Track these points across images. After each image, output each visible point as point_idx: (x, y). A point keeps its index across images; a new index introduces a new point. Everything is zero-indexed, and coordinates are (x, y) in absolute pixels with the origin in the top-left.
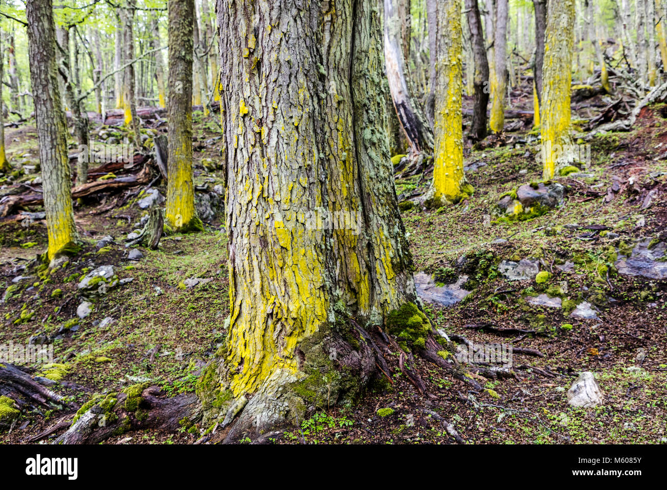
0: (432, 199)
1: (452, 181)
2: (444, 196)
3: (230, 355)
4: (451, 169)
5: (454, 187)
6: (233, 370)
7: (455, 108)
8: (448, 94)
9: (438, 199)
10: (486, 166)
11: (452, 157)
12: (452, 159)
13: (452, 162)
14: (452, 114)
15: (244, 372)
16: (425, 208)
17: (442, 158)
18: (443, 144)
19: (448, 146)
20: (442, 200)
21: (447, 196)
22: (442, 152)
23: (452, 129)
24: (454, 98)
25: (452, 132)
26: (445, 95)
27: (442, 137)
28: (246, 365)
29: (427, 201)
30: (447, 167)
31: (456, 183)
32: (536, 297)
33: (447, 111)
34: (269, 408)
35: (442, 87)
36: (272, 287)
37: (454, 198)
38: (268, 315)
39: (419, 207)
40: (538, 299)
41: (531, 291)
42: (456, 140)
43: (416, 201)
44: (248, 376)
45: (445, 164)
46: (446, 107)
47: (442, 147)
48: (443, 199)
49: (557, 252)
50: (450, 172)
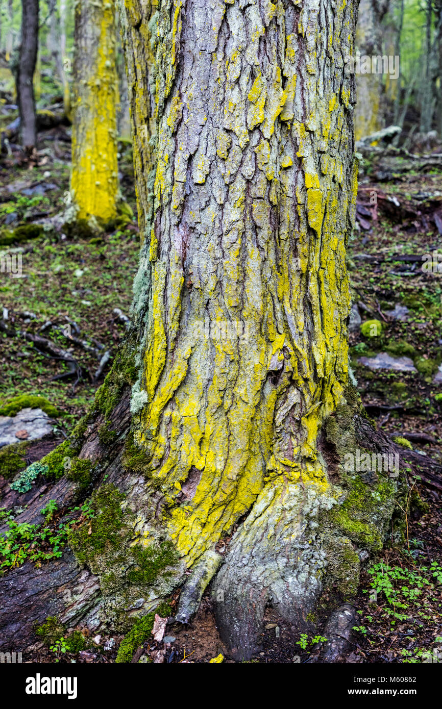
0: (74, 223)
1: (104, 195)
2: (93, 219)
3: (158, 467)
4: (104, 176)
5: (107, 205)
6: (169, 498)
7: (108, 79)
8: (99, 55)
9: (83, 223)
10: (58, 189)
11: (105, 156)
12: (104, 161)
13: (104, 165)
14: (105, 88)
15: (198, 500)
16: (64, 237)
17: (89, 157)
18: (91, 135)
19: (99, 138)
20: (90, 224)
21: (98, 219)
22: (89, 148)
23: (105, 113)
24: (108, 63)
25: (104, 118)
26: (95, 55)
27: (89, 124)
28: (203, 486)
29: (67, 224)
30: (98, 172)
31: (111, 199)
32: (374, 357)
33: (98, 82)
34: (295, 567)
35: (90, 42)
36: (279, 315)
37: (106, 222)
38: (269, 374)
39: (53, 234)
40: (377, 361)
41: (364, 349)
42: (111, 130)
43: (47, 225)
44: (206, 507)
45: (94, 167)
46: (96, 75)
47: (89, 140)
48: (93, 223)
49: (377, 293)
50: (102, 180)
